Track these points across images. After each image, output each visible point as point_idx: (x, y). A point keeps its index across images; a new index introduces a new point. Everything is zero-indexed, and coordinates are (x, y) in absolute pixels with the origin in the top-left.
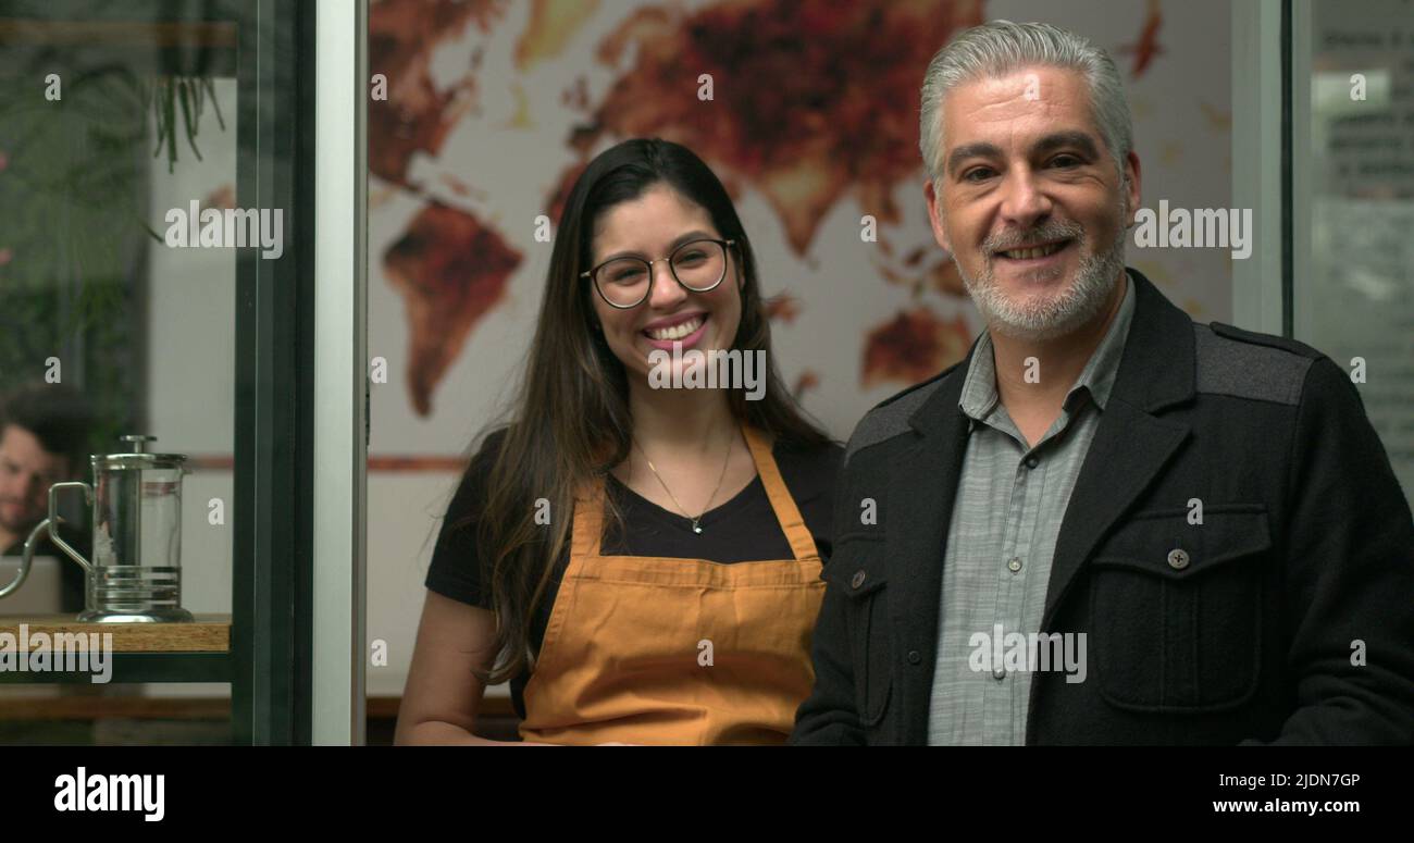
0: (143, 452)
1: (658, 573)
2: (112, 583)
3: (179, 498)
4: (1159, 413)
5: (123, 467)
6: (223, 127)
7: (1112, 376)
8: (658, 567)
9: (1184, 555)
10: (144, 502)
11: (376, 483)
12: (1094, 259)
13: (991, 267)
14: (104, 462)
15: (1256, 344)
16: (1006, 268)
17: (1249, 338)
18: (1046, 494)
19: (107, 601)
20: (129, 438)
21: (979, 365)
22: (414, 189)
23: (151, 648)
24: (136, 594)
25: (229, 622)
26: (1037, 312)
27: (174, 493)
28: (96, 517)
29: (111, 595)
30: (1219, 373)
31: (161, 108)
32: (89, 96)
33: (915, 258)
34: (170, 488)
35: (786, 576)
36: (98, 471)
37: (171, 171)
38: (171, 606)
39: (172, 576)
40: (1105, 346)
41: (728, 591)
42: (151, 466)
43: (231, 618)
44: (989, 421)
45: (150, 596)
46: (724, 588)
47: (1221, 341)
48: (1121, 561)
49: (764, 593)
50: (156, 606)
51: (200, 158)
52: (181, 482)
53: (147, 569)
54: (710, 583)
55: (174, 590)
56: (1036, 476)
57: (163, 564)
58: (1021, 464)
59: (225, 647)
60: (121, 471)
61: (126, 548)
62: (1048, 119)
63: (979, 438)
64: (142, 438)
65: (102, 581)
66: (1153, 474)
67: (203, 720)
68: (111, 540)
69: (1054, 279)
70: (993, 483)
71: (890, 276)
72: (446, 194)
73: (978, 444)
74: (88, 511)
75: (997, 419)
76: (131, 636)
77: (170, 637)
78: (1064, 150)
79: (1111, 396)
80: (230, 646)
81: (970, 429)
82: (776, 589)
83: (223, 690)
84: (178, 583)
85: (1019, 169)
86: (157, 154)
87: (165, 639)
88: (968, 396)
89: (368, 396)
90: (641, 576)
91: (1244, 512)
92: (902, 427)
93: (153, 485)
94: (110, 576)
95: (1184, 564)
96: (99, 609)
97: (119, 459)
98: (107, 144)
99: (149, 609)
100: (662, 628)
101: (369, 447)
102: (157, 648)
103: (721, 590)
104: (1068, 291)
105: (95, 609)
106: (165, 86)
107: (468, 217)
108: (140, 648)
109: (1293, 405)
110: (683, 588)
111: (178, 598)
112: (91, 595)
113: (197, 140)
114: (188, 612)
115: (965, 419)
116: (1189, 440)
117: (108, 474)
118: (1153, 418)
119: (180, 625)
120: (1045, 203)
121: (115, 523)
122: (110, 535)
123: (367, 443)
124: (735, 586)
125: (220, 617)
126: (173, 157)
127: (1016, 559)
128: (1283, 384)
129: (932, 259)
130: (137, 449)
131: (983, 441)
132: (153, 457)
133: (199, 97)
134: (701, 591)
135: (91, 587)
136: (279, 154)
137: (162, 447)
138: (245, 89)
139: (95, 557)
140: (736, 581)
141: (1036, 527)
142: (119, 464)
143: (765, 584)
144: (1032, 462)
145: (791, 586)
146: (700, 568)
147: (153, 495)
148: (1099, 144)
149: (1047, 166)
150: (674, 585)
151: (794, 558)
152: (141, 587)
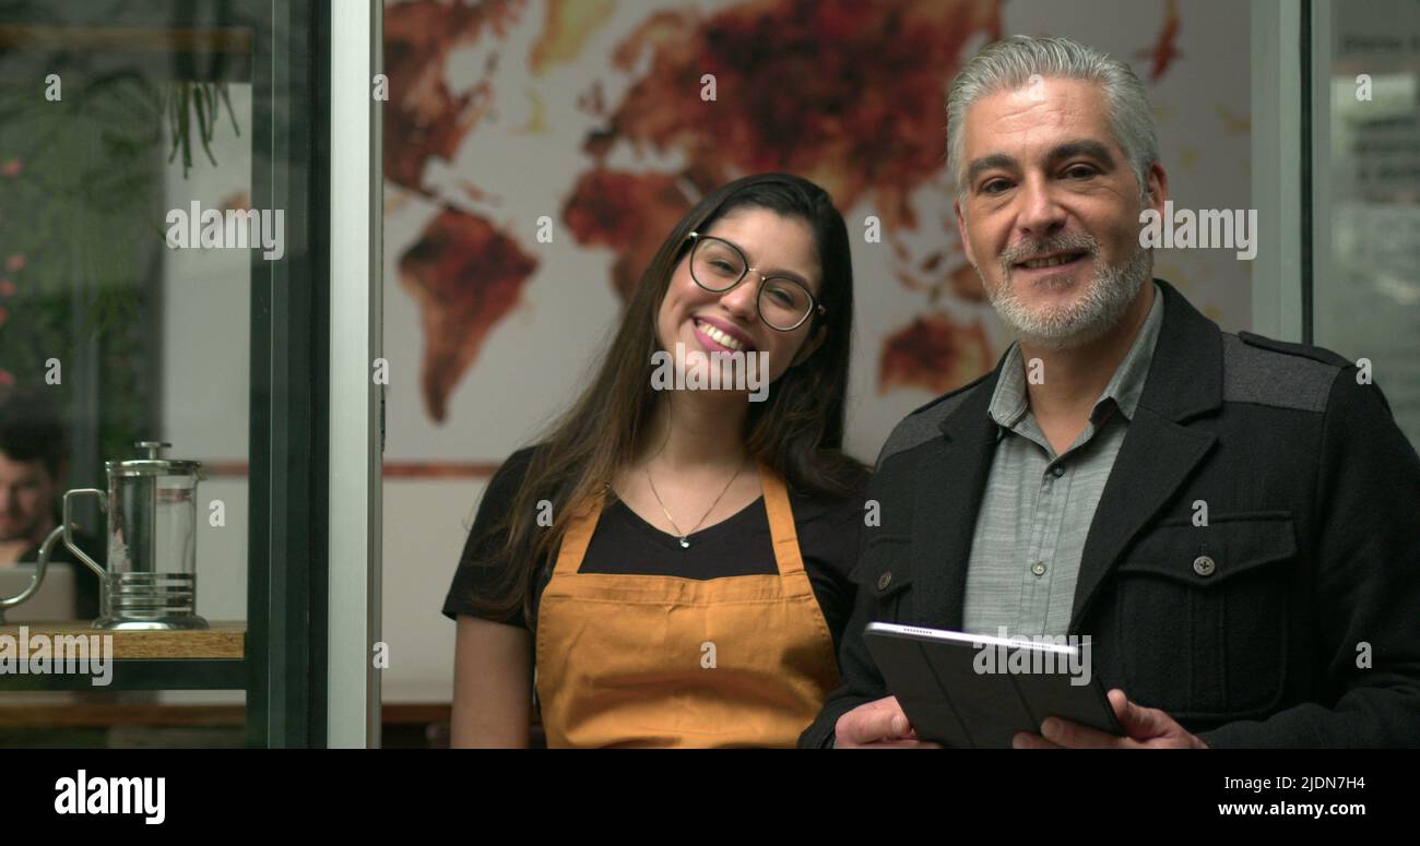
0: (158, 458)
1: (626, 591)
2: (126, 589)
3: (194, 505)
4: (1186, 422)
5: (138, 474)
6: (238, 133)
7: (1140, 388)
8: (626, 584)
9: (1210, 562)
10: (159, 509)
11: (392, 490)
12: (1110, 272)
13: (1010, 278)
14: (118, 468)
15: (1283, 352)
16: (1023, 278)
17: (1275, 347)
18: (1072, 502)
19: (122, 608)
20: (143, 444)
21: (1011, 372)
22: (429, 194)
23: (166, 654)
24: (151, 601)
25: (244, 629)
26: (1052, 319)
27: (189, 500)
28: (110, 523)
29: (126, 602)
30: (1246, 382)
31: (175, 113)
32: (102, 101)
33: (932, 263)
34: (185, 494)
35: (763, 590)
36: (112, 478)
37: (186, 176)
38: (185, 613)
39: (188, 583)
40: (1131, 357)
41: (699, 607)
42: (166, 472)
43: (246, 625)
44: (1018, 429)
45: (165, 603)
46: (696, 605)
47: (1249, 350)
48: (1148, 568)
49: (738, 609)
50: (170, 613)
51: (214, 163)
52: (195, 489)
53: (161, 576)
54: (678, 600)
55: (189, 597)
56: (1061, 484)
57: (177, 570)
58: (1047, 473)
59: (239, 654)
60: (136, 477)
61: (141, 555)
62: (1061, 129)
63: (1009, 445)
64: (157, 444)
65: (117, 588)
66: (1179, 482)
67: (218, 727)
68: (126, 547)
69: (1068, 286)
70: (1020, 491)
71: (907, 281)
72: (461, 199)
73: (1008, 451)
74: (102, 517)
75: (1025, 428)
76: (145, 643)
77: (184, 644)
78: (1078, 160)
79: (1139, 405)
80: (246, 653)
81: (1000, 435)
82: (751, 604)
83: (238, 697)
84: (193, 590)
85: (1034, 178)
86: (172, 159)
87: (180, 646)
88: (997, 404)
89: (383, 402)
90: (609, 594)
91: (1269, 519)
92: (933, 432)
93: (169, 492)
94: (125, 583)
95: (1210, 570)
96: (114, 615)
97: (134, 465)
98: (122, 149)
99: (165, 616)
100: (629, 646)
101: (384, 454)
102: (172, 655)
103: (692, 607)
104: (1082, 299)
105: (109, 616)
106: (180, 91)
107: (483, 222)
108: (155, 655)
109: (1320, 413)
110: (651, 605)
111: (193, 604)
112: (105, 602)
113: (212, 146)
114: (204, 621)
115: (994, 426)
116: (1216, 448)
117: (122, 480)
118: (1180, 427)
119: (195, 632)
120: (1058, 213)
121: (130, 530)
122: (125, 542)
123: (383, 450)
124: (709, 602)
125: (235, 624)
126: (188, 162)
127: (1040, 564)
128: (1310, 392)
129: (950, 263)
130: (151, 456)
131: (1012, 449)
132: (168, 464)
133: (213, 103)
134: (670, 608)
135: (106, 595)
136: (294, 159)
137: (177, 453)
138: (261, 94)
139: (109, 564)
140: (710, 596)
141: (1060, 533)
142: (134, 471)
143: (739, 599)
144: (1058, 471)
145: (767, 601)
146: (668, 585)
147: (168, 502)
148: (1115, 154)
149: (1062, 175)
150: (643, 602)
151: (778, 573)
152: (156, 594)
